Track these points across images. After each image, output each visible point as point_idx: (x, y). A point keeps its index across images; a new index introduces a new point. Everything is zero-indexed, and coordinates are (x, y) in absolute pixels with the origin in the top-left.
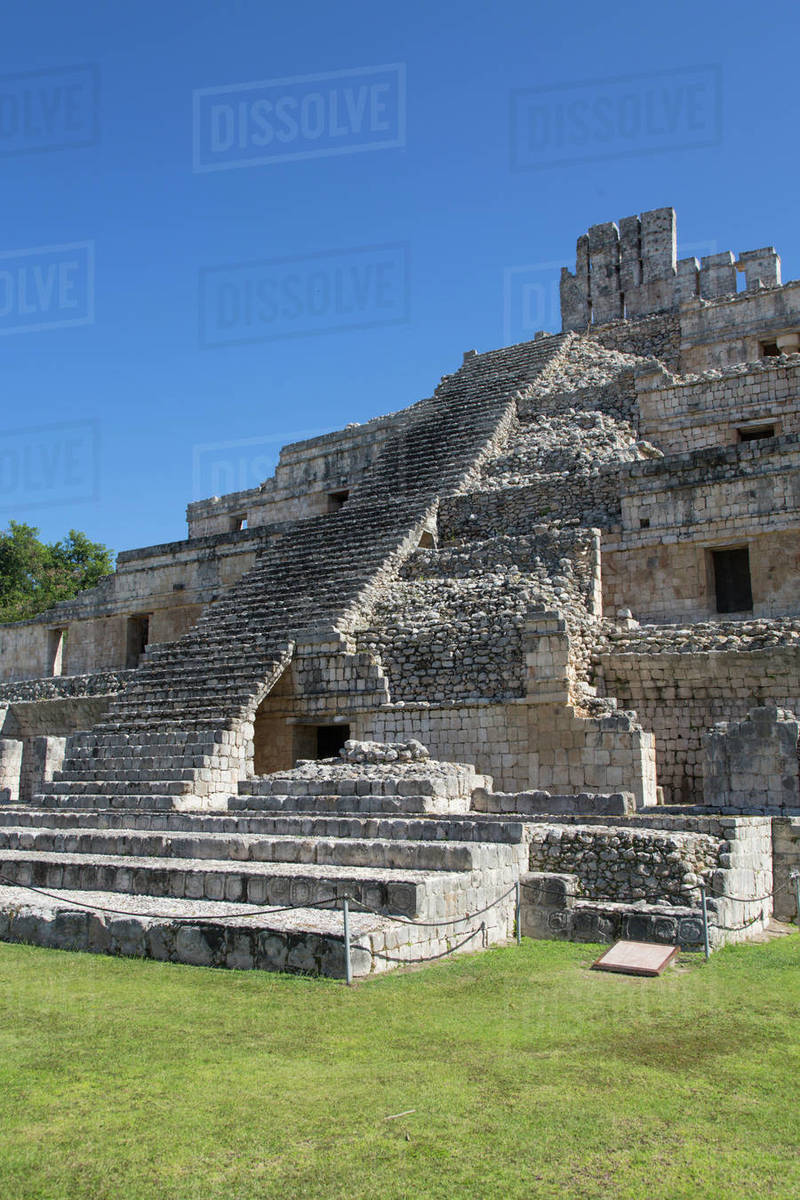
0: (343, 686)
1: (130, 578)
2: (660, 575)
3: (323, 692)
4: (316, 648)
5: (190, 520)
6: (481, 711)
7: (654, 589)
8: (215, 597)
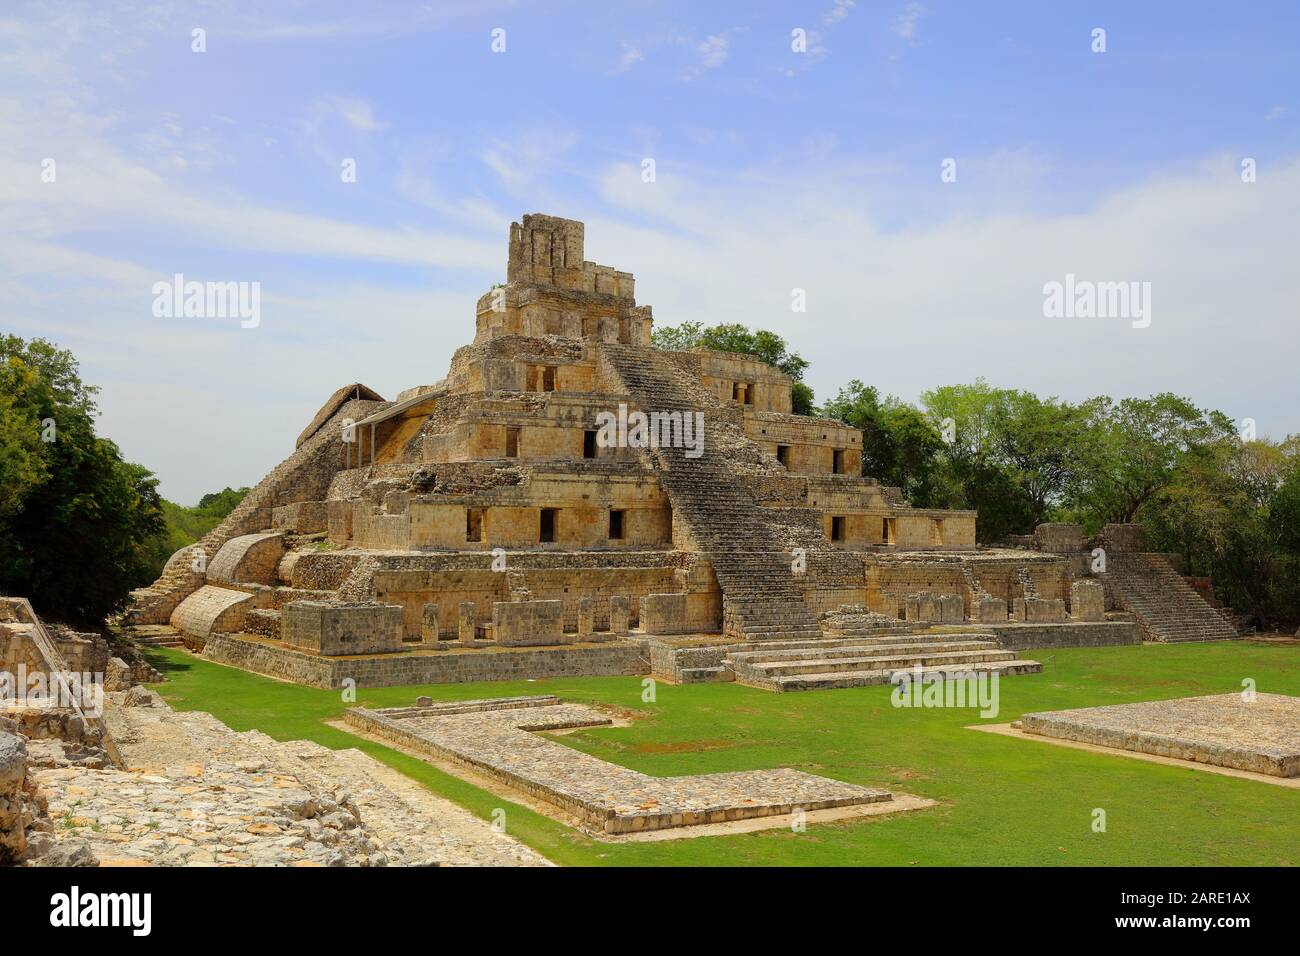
8: (610, 506)
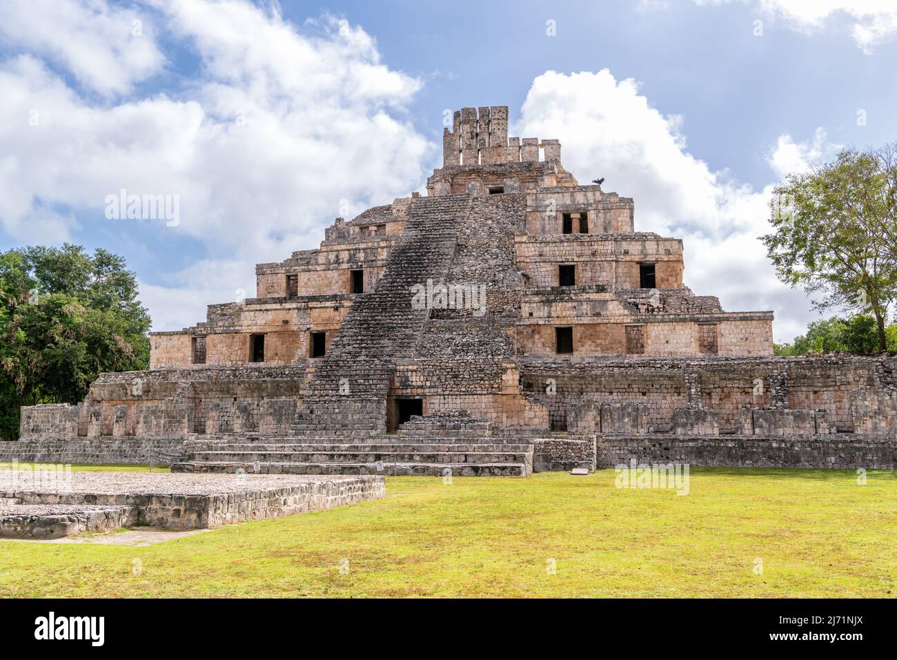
0: (419, 384)
1: (252, 313)
2: (537, 337)
3: (409, 386)
4: (406, 367)
5: (258, 274)
6: (483, 396)
7: (534, 343)
8: (308, 329)
